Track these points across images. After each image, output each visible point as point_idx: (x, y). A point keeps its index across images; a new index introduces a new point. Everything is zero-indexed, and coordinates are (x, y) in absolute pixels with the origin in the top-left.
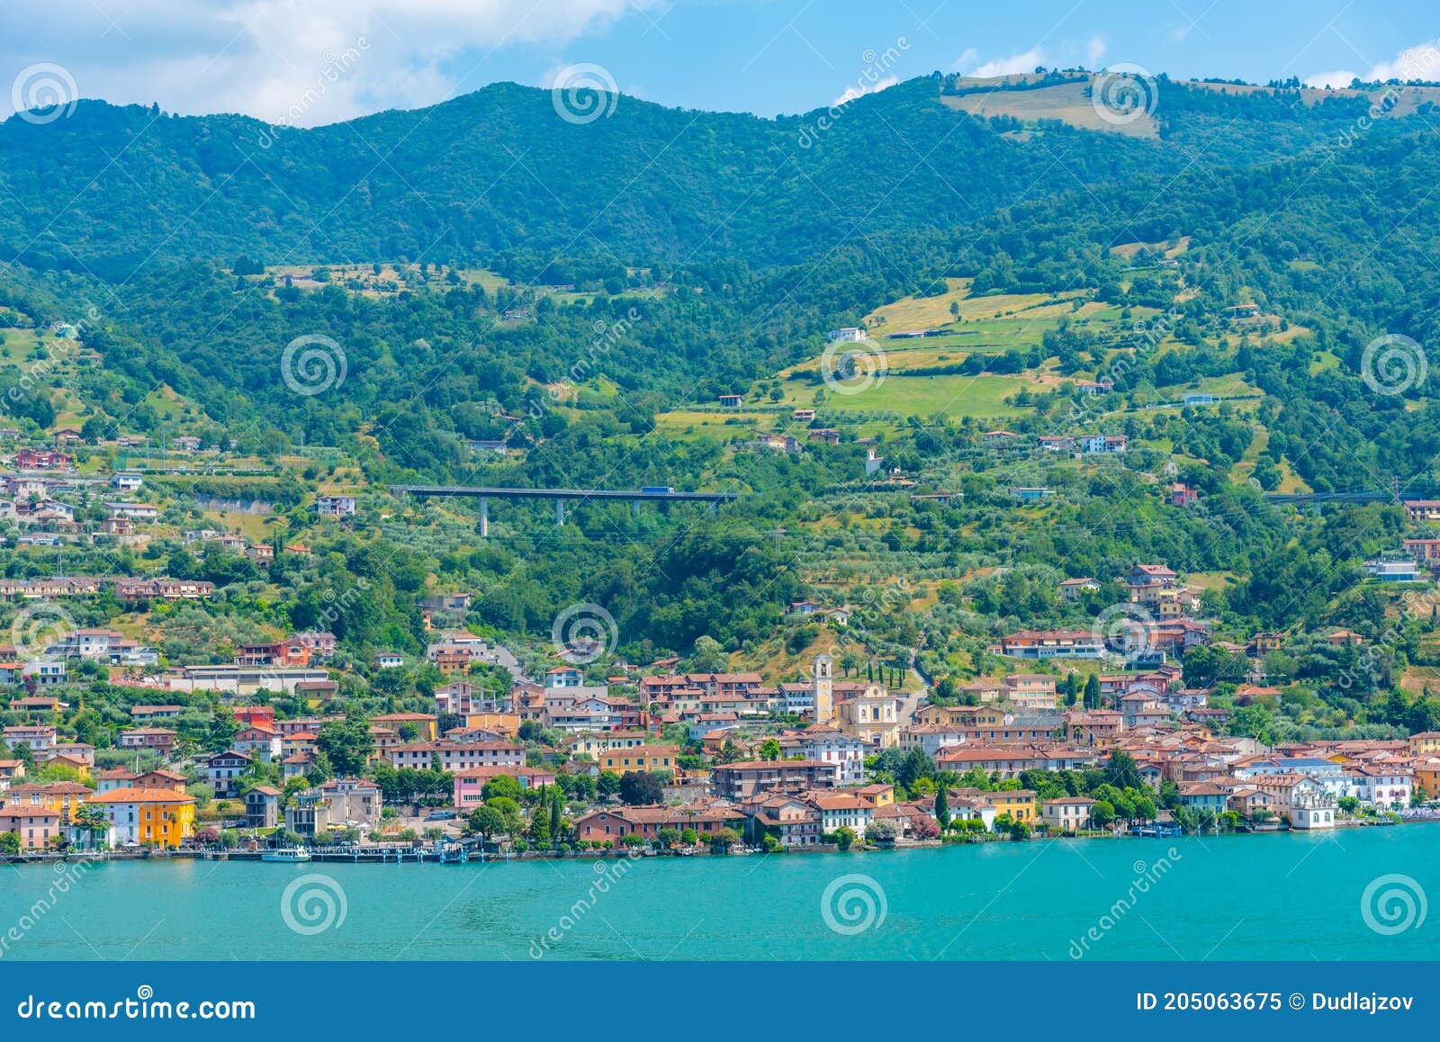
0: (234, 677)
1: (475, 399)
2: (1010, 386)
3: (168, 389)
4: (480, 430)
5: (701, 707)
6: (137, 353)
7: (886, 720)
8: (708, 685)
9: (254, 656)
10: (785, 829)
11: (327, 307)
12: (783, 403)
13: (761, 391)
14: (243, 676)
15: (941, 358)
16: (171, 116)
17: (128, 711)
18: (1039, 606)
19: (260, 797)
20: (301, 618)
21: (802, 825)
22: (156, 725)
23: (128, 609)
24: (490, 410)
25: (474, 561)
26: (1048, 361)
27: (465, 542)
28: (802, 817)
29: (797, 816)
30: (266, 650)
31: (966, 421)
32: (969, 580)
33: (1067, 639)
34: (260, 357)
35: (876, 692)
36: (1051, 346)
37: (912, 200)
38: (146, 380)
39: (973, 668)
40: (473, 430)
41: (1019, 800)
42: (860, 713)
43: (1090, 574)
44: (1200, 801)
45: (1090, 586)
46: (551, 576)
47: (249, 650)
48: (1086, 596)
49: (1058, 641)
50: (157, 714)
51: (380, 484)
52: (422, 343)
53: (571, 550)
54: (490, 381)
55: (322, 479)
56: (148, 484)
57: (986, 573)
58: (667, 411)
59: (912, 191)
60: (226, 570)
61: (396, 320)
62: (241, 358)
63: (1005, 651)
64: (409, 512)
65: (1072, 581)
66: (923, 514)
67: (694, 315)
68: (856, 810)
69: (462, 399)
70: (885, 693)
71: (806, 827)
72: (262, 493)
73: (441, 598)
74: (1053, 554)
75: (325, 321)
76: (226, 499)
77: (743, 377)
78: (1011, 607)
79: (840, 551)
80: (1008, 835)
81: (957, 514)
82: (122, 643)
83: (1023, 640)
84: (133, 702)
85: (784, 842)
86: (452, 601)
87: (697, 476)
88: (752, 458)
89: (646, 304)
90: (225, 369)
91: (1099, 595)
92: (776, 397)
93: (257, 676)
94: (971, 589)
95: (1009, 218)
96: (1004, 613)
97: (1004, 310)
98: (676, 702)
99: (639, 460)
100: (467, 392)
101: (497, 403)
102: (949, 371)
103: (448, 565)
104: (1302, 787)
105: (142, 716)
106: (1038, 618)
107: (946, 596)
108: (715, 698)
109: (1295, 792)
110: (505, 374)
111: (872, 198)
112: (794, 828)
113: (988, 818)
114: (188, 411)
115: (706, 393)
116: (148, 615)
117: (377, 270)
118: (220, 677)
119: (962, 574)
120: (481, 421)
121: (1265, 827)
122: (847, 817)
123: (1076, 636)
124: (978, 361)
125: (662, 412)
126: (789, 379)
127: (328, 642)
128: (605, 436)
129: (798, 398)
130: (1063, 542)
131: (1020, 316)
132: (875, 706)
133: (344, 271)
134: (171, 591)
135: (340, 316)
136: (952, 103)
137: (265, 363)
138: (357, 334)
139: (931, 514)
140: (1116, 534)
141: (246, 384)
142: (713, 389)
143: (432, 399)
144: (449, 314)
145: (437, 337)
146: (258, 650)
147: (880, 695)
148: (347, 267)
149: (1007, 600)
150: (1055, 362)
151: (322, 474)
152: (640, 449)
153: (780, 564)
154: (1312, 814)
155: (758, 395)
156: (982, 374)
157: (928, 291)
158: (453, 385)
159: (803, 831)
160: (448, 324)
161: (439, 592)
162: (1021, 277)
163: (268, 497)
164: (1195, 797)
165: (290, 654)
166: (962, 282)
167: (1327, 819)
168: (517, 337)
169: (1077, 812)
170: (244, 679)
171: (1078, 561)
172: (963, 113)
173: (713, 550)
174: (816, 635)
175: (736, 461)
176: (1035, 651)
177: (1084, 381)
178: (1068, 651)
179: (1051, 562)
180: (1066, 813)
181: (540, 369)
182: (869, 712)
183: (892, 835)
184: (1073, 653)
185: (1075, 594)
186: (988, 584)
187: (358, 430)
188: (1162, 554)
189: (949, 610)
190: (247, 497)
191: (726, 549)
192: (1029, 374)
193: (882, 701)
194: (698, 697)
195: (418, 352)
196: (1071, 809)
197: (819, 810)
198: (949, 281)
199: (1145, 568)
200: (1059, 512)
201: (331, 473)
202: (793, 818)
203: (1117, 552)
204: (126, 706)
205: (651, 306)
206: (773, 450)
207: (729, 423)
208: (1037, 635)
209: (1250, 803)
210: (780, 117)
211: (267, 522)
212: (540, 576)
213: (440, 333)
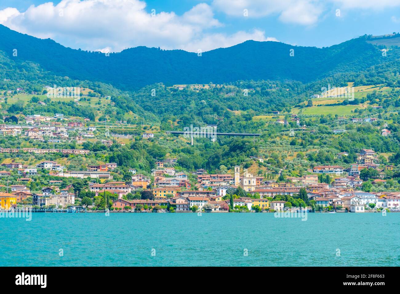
0: (83, 174)
1: (211, 114)
2: (353, 107)
3: (131, 112)
4: (210, 122)
5: (210, 183)
6: (125, 103)
7: (253, 184)
8: (216, 177)
9: (93, 169)
10: (178, 206)
11: (183, 93)
12: (290, 113)
13: (285, 110)
14: (85, 173)
15: (338, 101)
16: (163, 50)
17: (48, 182)
18: (328, 159)
19: (37, 197)
20: (112, 160)
21: (183, 205)
22: (55, 185)
23: (63, 156)
24: (214, 117)
25: (183, 151)
26: (367, 101)
27: (182, 146)
28: (184, 202)
29: (182, 202)
30: (97, 167)
31: (336, 116)
32: (309, 152)
33: (332, 168)
34: (163, 106)
35: (249, 176)
36: (369, 97)
37: (355, 67)
38: (125, 109)
39: (300, 175)
40: (208, 122)
41: (263, 201)
42: (245, 182)
43: (347, 151)
44: (320, 202)
45: (345, 154)
46: (204, 155)
47: (92, 167)
48: (344, 157)
49: (329, 168)
50: (56, 183)
51: (164, 131)
52: (203, 101)
53: (214, 149)
54: (216, 109)
55: (148, 130)
56: (97, 130)
57: (314, 150)
58: (258, 115)
59: (355, 65)
60: (99, 148)
61: (199, 96)
62: (159, 106)
63: (313, 171)
64: (168, 138)
65: (341, 153)
66: (304, 136)
67: (283, 95)
68: (202, 201)
69: (207, 114)
70: (252, 177)
71: (185, 206)
72: (130, 132)
73: (170, 160)
74: (338, 146)
75: (181, 97)
76: (120, 134)
77: (281, 107)
78: (318, 159)
79: (274, 144)
80: (254, 211)
81: (314, 136)
82: (57, 165)
83: (319, 168)
84: (50, 179)
85: (177, 210)
86: (173, 160)
87: (257, 130)
88: (273, 125)
89: (270, 92)
90: (154, 109)
91: (348, 157)
92: (289, 111)
93: (89, 174)
94: (308, 154)
95: (374, 69)
96: (317, 161)
97: (360, 90)
98: (203, 181)
99: (244, 127)
100: (209, 112)
101: (216, 115)
102: (339, 104)
103: (174, 151)
104: (354, 199)
105: (52, 183)
106: (327, 163)
107: (299, 156)
108: (214, 180)
109: (352, 200)
110: (220, 108)
111: (344, 67)
112: (181, 206)
113: (249, 206)
114: (135, 118)
115: (271, 111)
116: (67, 158)
117: (204, 86)
118: (79, 174)
119: (307, 150)
120: (211, 120)
121: (340, 211)
122: (199, 203)
123: (336, 167)
124: (347, 101)
125: (256, 115)
126: (294, 107)
127: (115, 165)
128: (238, 121)
129: (295, 112)
130: (341, 143)
131: (364, 91)
132: (249, 179)
133: (194, 86)
134: (77, 152)
135: (185, 95)
136: (368, 42)
137: (164, 107)
138: (188, 99)
139: (306, 136)
140: (360, 141)
141: (158, 112)
142: (273, 110)
143: (199, 114)
144: (212, 94)
145: (208, 100)
146: (94, 167)
147: (250, 177)
148: (195, 85)
149: (318, 157)
150: (369, 101)
151: (148, 128)
152: (246, 124)
153: (253, 147)
154: (356, 207)
155: (284, 111)
156: (348, 105)
157: (342, 86)
158: (206, 111)
159: (184, 206)
160: (211, 96)
161: (170, 158)
162: (368, 81)
163: (131, 133)
164: (318, 201)
165: (102, 168)
166: (352, 83)
167: (362, 209)
168: (228, 99)
169: (280, 205)
170: (86, 174)
171: (344, 148)
172: (371, 45)
173: (238, 144)
174: (252, 164)
175: (268, 126)
176: (322, 171)
177: (375, 106)
178: (332, 171)
179: (337, 148)
180: (276, 205)
181: (231, 107)
182: (247, 182)
183: (210, 208)
184: (334, 172)
185: (341, 157)
186: (313, 153)
187: (175, 121)
188: (373, 147)
189: (298, 160)
190: (126, 134)
191: (242, 144)
192: (361, 105)
193: (251, 178)
194: (210, 180)
195: (201, 103)
196: (278, 204)
197: (189, 200)
198: (349, 83)
199: (365, 150)
200: (344, 135)
201: (151, 128)
202: (181, 202)
203: (358, 146)
204: (49, 180)
205: (271, 93)
206: (280, 124)
207: (273, 118)
208: (324, 167)
209: (336, 203)
210: (323, 48)
211: (130, 140)
212: (202, 155)
213: (209, 99)
